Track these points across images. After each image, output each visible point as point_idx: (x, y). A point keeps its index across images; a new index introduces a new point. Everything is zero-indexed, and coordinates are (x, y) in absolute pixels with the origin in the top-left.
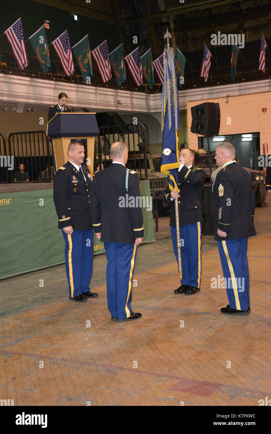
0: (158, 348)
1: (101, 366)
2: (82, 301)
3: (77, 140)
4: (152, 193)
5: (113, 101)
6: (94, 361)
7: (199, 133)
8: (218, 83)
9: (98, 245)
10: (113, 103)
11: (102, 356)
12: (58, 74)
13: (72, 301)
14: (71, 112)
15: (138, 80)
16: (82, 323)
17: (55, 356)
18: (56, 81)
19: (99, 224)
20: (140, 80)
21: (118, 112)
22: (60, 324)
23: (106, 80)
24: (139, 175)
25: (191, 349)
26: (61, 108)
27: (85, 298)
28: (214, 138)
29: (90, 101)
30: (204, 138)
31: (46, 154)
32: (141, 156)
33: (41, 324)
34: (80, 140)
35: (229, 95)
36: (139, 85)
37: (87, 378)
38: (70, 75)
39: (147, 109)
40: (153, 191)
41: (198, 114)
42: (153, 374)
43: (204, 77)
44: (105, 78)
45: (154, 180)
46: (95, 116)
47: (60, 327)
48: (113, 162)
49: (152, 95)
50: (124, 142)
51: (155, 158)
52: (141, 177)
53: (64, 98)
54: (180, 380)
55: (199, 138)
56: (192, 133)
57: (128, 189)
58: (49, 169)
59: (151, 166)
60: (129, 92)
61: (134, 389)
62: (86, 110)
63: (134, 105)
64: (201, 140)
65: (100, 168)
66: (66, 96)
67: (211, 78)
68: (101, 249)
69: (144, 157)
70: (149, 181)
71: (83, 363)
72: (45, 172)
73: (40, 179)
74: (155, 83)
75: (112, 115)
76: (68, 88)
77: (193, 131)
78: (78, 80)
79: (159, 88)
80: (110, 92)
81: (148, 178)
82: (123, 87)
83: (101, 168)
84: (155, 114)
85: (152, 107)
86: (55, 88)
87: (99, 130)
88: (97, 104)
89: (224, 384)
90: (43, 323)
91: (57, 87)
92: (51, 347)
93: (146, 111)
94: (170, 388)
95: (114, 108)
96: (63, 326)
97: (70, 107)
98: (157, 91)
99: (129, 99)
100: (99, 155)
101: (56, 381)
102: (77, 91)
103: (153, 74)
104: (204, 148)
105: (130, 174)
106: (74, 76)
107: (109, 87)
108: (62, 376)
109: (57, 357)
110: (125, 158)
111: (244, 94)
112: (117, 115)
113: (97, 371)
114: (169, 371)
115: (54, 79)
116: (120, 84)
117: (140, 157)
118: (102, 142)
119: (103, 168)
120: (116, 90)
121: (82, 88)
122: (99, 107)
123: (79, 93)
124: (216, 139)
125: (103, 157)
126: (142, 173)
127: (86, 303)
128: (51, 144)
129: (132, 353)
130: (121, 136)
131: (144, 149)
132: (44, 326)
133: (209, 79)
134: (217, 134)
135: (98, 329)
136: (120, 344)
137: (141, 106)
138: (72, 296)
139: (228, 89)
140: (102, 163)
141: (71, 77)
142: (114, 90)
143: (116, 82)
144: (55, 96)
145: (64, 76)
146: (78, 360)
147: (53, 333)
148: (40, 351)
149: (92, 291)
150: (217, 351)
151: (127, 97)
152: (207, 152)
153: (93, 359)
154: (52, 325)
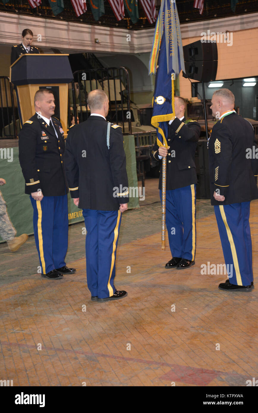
0: (147, 332)
1: (80, 354)
2: (56, 278)
3: (47, 87)
4: (138, 150)
5: (89, 39)
6: (72, 347)
7: (192, 78)
8: (215, 16)
9: (75, 213)
10: (89, 42)
11: (81, 341)
12: (21, 5)
13: (44, 278)
14: (39, 53)
15: (119, 13)
16: (57, 303)
17: (26, 343)
18: (19, 13)
19: (76, 189)
20: (121, 13)
21: (96, 53)
22: (31, 306)
23: (80, 13)
24: (122, 129)
25: (185, 331)
26: (26, 48)
27: (60, 275)
28: (210, 83)
29: (61, 40)
30: (199, 84)
31: (10, 105)
32: (123, 106)
33: (8, 306)
34: (51, 88)
35: (228, 30)
36: (120, 19)
37: (63, 367)
38: (35, 7)
39: (131, 50)
40: (138, 148)
41: (191, 54)
42: (141, 361)
43: (199, 8)
44: (78, 10)
45: (139, 135)
46: (68, 59)
47: (31, 309)
48: (92, 115)
49: (135, 32)
50: (103, 90)
51: (140, 109)
52: (124, 132)
53: (28, 36)
54: (172, 368)
55: (192, 83)
56: (184, 77)
57: (109, 147)
58: (15, 123)
59: (136, 119)
60: (108, 28)
61: (119, 379)
62: (56, 50)
63: (115, 44)
64: (194, 86)
65: (75, 120)
66: (31, 33)
67: (207, 9)
68: (78, 217)
69: (128, 107)
70: (133, 136)
71: (59, 349)
72: (10, 126)
73: (3, 135)
74: (140, 17)
75: (88, 57)
76: (33, 23)
77: (185, 76)
78: (46, 13)
79: (144, 23)
80: (85, 28)
81: (132, 133)
82: (101, 22)
83: (76, 122)
84: (139, 55)
85: (136, 46)
86: (18, 24)
87: (73, 76)
88: (69, 44)
89: (224, 372)
90: (10, 304)
91: (21, 21)
92: (21, 332)
93: (128, 51)
94: (161, 377)
95: (90, 49)
96: (34, 308)
97: (37, 46)
98: (142, 26)
99: (108, 37)
100: (74, 106)
101: (27, 372)
102: (45, 27)
103: (137, 5)
104: (198, 95)
105: (112, 128)
106: (41, 7)
107: (84, 22)
108: (34, 365)
109: (28, 343)
110: (106, 109)
111: (246, 28)
112: (94, 57)
113: (76, 358)
114: (159, 357)
115: (17, 11)
116: (97, 19)
117: (122, 108)
118: (77, 90)
119: (78, 121)
120: (93, 26)
121: (51, 23)
122: (72, 47)
123: (48, 30)
124: (212, 85)
125: (79, 108)
126: (125, 127)
127: (62, 280)
128: (15, 93)
129: (116, 337)
130: (100, 82)
131: (127, 98)
132: (12, 308)
133: (204, 11)
134: (214, 79)
135: (76, 310)
136: (102, 327)
137: (123, 45)
138: (45, 273)
139: (227, 23)
140: (78, 115)
141: (37, 10)
142: (90, 26)
143: (92, 15)
144: (19, 33)
145: (29, 7)
146: (53, 347)
147: (23, 316)
148: (8, 337)
149: (69, 266)
150: (215, 334)
151: (106, 34)
152: (202, 100)
153: (70, 345)
154: (21, 307)
